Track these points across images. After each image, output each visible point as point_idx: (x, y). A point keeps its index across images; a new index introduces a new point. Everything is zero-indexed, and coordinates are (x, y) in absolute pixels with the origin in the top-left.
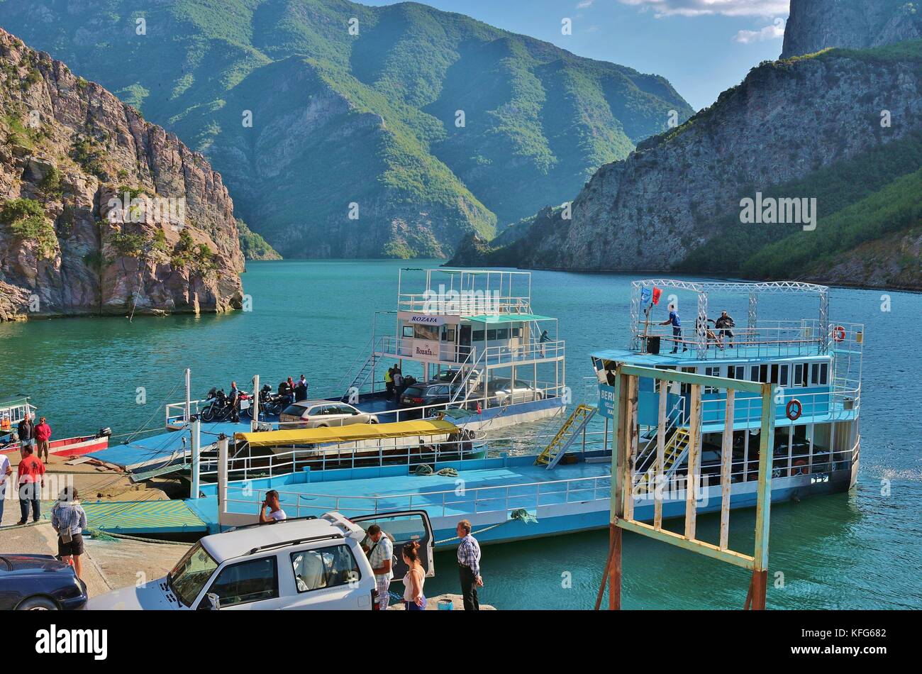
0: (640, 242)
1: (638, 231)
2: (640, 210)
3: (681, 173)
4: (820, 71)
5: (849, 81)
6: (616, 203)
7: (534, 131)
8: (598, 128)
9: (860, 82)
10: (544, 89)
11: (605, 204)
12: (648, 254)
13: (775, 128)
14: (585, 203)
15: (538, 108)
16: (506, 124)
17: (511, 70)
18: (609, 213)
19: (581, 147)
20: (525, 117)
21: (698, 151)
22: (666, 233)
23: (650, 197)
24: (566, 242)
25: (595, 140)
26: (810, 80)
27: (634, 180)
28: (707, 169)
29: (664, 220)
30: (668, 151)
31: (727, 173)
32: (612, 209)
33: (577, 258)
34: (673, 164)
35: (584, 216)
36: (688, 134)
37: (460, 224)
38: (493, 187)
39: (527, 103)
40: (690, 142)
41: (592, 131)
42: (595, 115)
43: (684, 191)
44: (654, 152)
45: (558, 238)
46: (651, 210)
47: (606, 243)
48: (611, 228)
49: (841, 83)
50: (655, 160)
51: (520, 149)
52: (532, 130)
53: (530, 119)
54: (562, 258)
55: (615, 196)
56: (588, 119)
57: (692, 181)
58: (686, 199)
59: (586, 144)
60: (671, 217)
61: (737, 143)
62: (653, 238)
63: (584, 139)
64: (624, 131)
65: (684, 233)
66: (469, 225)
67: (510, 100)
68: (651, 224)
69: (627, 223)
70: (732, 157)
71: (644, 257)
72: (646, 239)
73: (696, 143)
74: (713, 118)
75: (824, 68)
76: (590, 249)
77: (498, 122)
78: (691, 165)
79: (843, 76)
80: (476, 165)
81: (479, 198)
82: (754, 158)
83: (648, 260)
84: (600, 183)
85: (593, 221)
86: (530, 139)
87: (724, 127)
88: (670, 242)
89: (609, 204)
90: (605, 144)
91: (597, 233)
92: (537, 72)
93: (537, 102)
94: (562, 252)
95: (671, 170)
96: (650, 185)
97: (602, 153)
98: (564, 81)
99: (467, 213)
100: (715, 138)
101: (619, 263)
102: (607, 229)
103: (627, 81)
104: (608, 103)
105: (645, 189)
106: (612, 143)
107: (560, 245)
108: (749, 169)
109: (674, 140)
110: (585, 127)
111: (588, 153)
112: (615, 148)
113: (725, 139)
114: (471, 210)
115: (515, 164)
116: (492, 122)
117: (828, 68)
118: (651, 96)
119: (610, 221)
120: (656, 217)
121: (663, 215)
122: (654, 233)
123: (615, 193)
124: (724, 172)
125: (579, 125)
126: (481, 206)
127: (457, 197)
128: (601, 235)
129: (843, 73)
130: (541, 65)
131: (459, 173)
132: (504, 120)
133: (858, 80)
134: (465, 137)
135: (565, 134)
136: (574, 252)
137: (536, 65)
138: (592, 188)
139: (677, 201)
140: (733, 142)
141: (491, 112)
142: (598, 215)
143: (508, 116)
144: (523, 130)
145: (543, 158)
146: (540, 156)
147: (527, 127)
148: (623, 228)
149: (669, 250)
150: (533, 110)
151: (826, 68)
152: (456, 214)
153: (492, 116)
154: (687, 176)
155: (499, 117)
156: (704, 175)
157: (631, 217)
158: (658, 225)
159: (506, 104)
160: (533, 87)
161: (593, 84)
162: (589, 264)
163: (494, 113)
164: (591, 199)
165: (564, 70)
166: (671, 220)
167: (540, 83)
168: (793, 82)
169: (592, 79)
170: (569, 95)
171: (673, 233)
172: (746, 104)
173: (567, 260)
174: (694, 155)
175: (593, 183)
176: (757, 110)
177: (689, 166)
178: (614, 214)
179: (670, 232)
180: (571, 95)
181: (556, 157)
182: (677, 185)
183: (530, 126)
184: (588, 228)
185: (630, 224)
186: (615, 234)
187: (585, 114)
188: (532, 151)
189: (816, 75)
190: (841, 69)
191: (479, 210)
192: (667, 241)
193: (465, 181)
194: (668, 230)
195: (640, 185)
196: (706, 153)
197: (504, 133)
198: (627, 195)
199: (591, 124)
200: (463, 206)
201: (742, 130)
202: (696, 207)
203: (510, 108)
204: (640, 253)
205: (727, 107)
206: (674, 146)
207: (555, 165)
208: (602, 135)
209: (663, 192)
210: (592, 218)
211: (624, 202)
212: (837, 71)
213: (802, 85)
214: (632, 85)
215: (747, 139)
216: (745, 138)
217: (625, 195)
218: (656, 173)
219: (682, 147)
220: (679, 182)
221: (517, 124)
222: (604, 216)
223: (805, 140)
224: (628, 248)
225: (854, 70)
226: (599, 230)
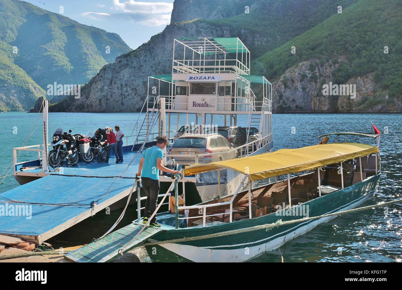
0: (122, 99)
1: (121, 94)
2: (122, 85)
3: (139, 69)
4: (194, 28)
5: (206, 33)
6: (111, 82)
7: (63, 55)
8: (91, 54)
9: (209, 33)
10: (67, 37)
11: (106, 82)
12: (126, 104)
13: (177, 51)
14: (97, 82)
15: (64, 45)
16: (50, 51)
17: (51, 28)
18: (108, 86)
19: (85, 62)
20: (58, 49)
21: (146, 60)
22: (133, 95)
23: (126, 80)
24: (88, 100)
25: (90, 59)
26: (190, 31)
27: (119, 72)
28: (150, 67)
29: (132, 89)
30: (133, 60)
31: (158, 69)
32: (109, 84)
33: (95, 106)
34: (135, 65)
35: (97, 88)
36: (141, 52)
37: (30, 95)
38: (45, 80)
39: (59, 43)
40: (142, 56)
41: (88, 55)
42: (89, 49)
43: (140, 77)
44: (127, 60)
45: (85, 98)
46: (126, 85)
47: (107, 99)
48: (109, 93)
49: (202, 33)
50: (128, 63)
51: (57, 62)
52: (62, 54)
53: (61, 50)
54: (88, 107)
55: (111, 79)
56: (87, 50)
57: (144, 73)
58: (141, 80)
59: (86, 61)
60: (135, 88)
61: (162, 57)
62: (128, 97)
63: (85, 59)
64: (102, 56)
65: (141, 95)
66: (35, 96)
67: (51, 41)
68: (127, 91)
69: (116, 91)
70: (160, 62)
71: (124, 105)
72: (125, 98)
73: (145, 56)
74: (151, 46)
75: (195, 27)
76: (100, 102)
77: (46, 51)
78: (143, 66)
79: (203, 30)
80: (37, 70)
81: (39, 84)
82: (169, 63)
83: (126, 107)
84: (104, 73)
85: (101, 90)
86: (61, 59)
87: (156, 50)
88: (135, 99)
89: (108, 82)
90: (94, 61)
91: (103, 95)
92: (63, 29)
93: (63, 42)
94: (87, 104)
95: (135, 68)
96: (125, 74)
97: (93, 65)
98: (75, 34)
99: (34, 91)
100: (153, 54)
101: (114, 109)
102: (107, 93)
103: (103, 35)
104: (95, 44)
105: (123, 76)
106: (97, 61)
107: (86, 101)
108: (167, 68)
109: (135, 55)
110: (85, 54)
111: (87, 65)
112: (99, 63)
113: (157, 55)
114: (35, 89)
115: (55, 69)
116: (43, 50)
117: (197, 27)
118: (113, 41)
119: (109, 90)
120: (129, 88)
121: (132, 87)
122: (128, 95)
123: (110, 77)
124: (157, 69)
125: (83, 53)
126: (40, 88)
127: (29, 83)
128: (105, 96)
129: (203, 29)
130: (65, 26)
131: (28, 73)
132: (49, 50)
133: (209, 32)
134: (31, 57)
135: (77, 56)
136: (93, 104)
137: (62, 26)
138: (100, 75)
139: (137, 81)
140: (160, 56)
141: (43, 46)
142: (103, 87)
143: (50, 48)
144: (58, 54)
145: (67, 66)
146: (66, 66)
147: (59, 53)
148: (114, 93)
149: (135, 102)
150: (62, 46)
151: (196, 26)
152: (28, 91)
153: (43, 48)
154: (141, 71)
155: (47, 49)
156: (149, 70)
157: (118, 88)
158: (130, 92)
159: (50, 43)
160: (61, 36)
161: (88, 35)
162: (100, 109)
163: (44, 46)
164: (100, 80)
165: (75, 29)
166: (136, 89)
167: (64, 35)
168: (184, 32)
169: (87, 33)
170: (78, 40)
171: (137, 95)
172: (165, 40)
173: (90, 108)
174: (144, 61)
175: (101, 73)
176: (169, 43)
177: (142, 66)
178: (110, 87)
179: (135, 95)
180: (79, 40)
181: (73, 66)
182: (137, 74)
183: (61, 53)
184: (99, 93)
185: (118, 91)
186: (111, 96)
187: (85, 48)
188: (62, 64)
189: (193, 29)
190: (202, 27)
191: (40, 90)
192: (134, 98)
193: (32, 77)
194: (134, 94)
195: (121, 74)
196: (149, 61)
197: (49, 55)
198: (116, 79)
199: (88, 52)
200: (31, 87)
201: (164, 51)
202: (146, 84)
203: (52, 45)
204: (122, 104)
205: (157, 42)
206: (135, 57)
207: (72, 69)
208: (93, 57)
209: (131, 77)
210: (100, 89)
211: (115, 82)
212: (200, 28)
213: (187, 33)
214: (105, 36)
215: (166, 55)
216: (165, 55)
217: (115, 78)
218: (128, 69)
219: (139, 58)
220: (138, 73)
221: (55, 52)
222: (106, 88)
223: (189, 56)
224: (117, 102)
225: (207, 28)
226: (104, 94)
